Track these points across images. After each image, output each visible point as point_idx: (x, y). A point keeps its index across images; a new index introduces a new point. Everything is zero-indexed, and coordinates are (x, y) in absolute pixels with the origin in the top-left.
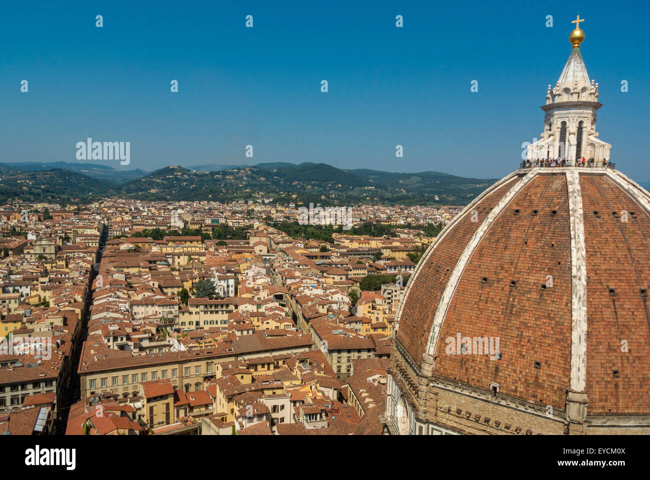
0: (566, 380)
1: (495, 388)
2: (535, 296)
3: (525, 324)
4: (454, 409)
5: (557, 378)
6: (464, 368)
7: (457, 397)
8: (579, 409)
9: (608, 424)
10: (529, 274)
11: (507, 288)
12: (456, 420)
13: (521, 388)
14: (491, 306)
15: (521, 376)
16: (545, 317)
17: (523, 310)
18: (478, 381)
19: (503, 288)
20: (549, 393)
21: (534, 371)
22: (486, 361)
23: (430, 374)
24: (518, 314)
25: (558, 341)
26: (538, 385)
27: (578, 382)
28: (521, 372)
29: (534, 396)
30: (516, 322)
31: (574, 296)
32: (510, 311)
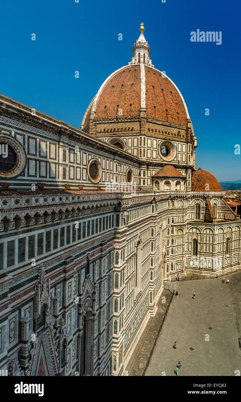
0: (140, 107)
1: (117, 116)
2: (130, 87)
3: (127, 95)
4: (103, 130)
5: (137, 107)
6: (106, 114)
7: (104, 125)
8: (144, 113)
9: (153, 122)
10: (128, 82)
11: (121, 87)
12: (104, 134)
13: (126, 114)
14: (115, 93)
15: (125, 110)
16: (133, 91)
17: (126, 91)
18: (111, 116)
19: (119, 87)
20: (134, 113)
21: (130, 107)
22: (114, 109)
23: (93, 118)
24: (124, 92)
25: (137, 97)
26: (131, 111)
27: (143, 105)
28: (125, 109)
29: (130, 115)
30: (123, 95)
31: (141, 83)
32: (121, 92)
